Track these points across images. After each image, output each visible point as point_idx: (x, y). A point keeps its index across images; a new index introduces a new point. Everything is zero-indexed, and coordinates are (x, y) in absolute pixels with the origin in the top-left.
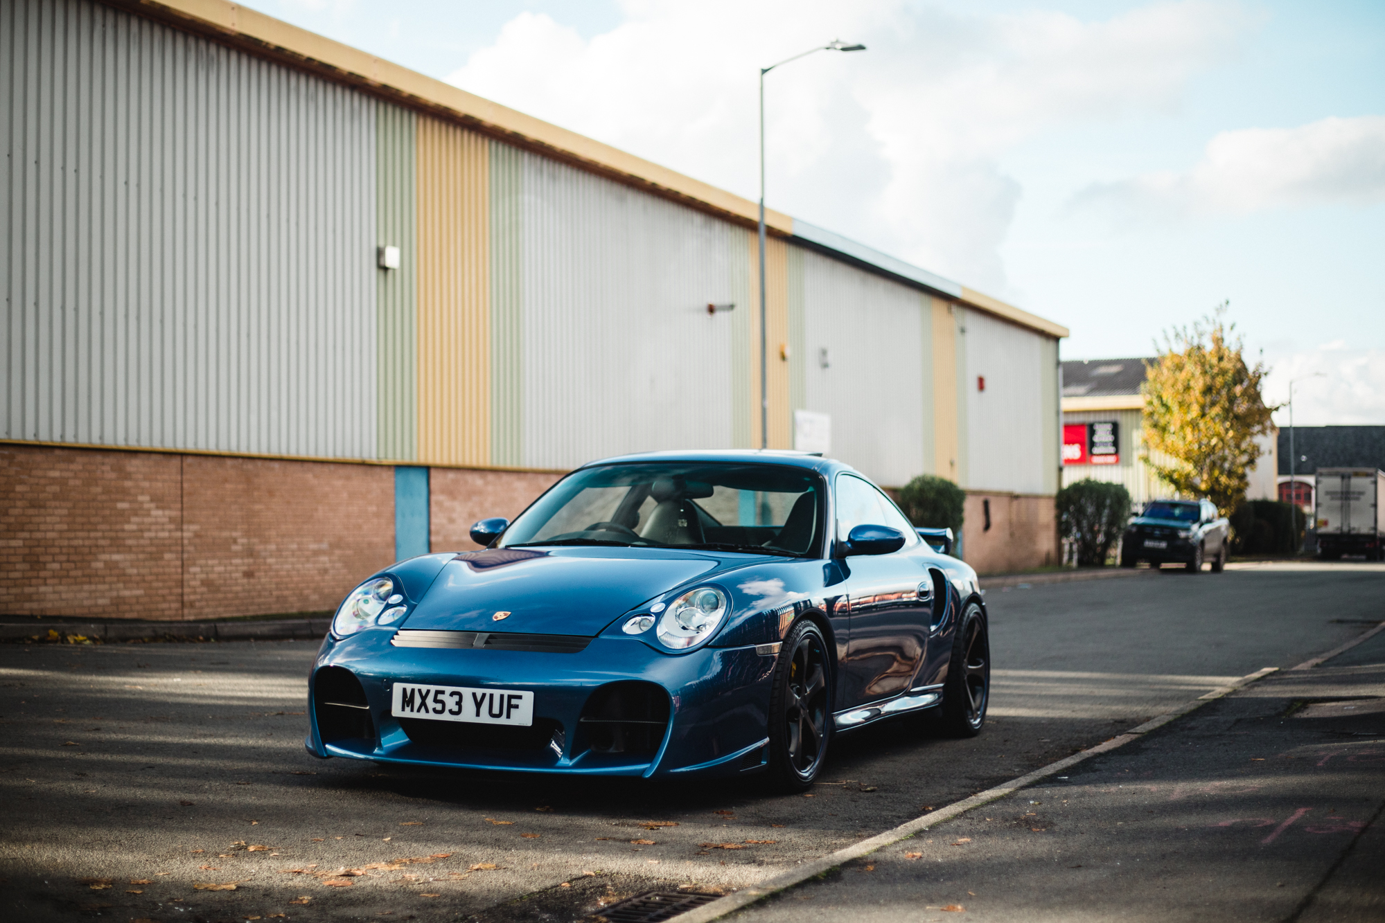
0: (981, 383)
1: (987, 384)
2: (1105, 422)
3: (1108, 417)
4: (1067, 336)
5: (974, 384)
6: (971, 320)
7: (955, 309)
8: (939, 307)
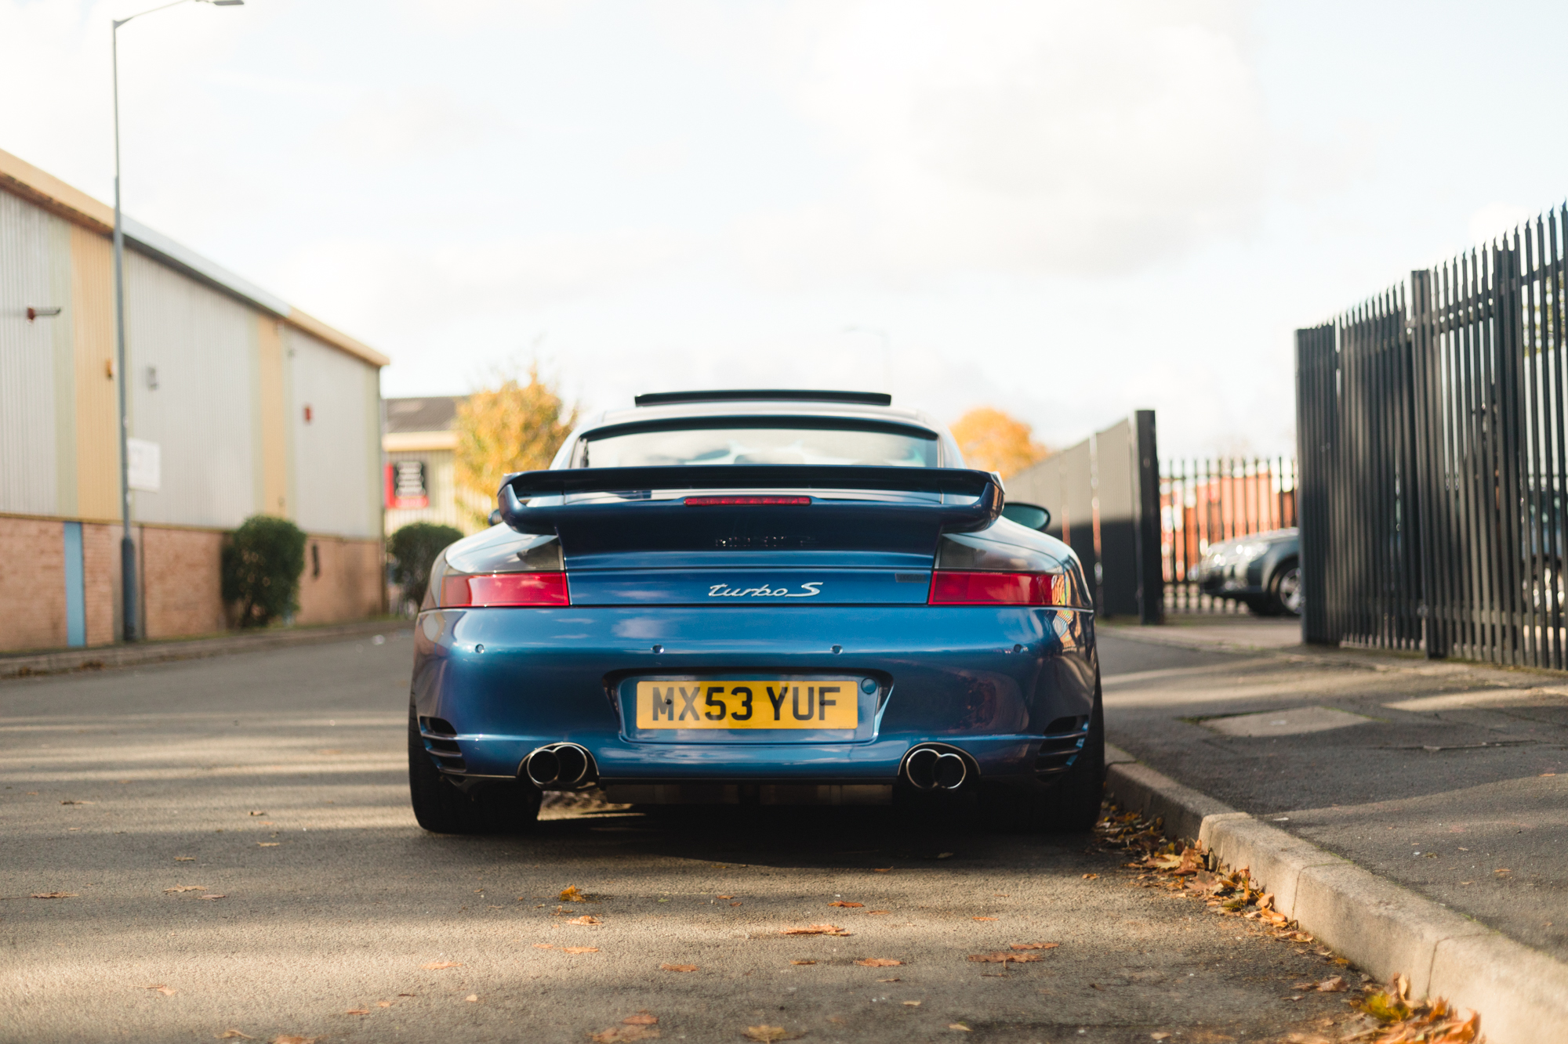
0: (308, 414)
1: (315, 414)
2: (414, 460)
3: (417, 457)
4: (388, 364)
5: (299, 415)
6: (297, 342)
7: (282, 330)
8: (264, 326)
